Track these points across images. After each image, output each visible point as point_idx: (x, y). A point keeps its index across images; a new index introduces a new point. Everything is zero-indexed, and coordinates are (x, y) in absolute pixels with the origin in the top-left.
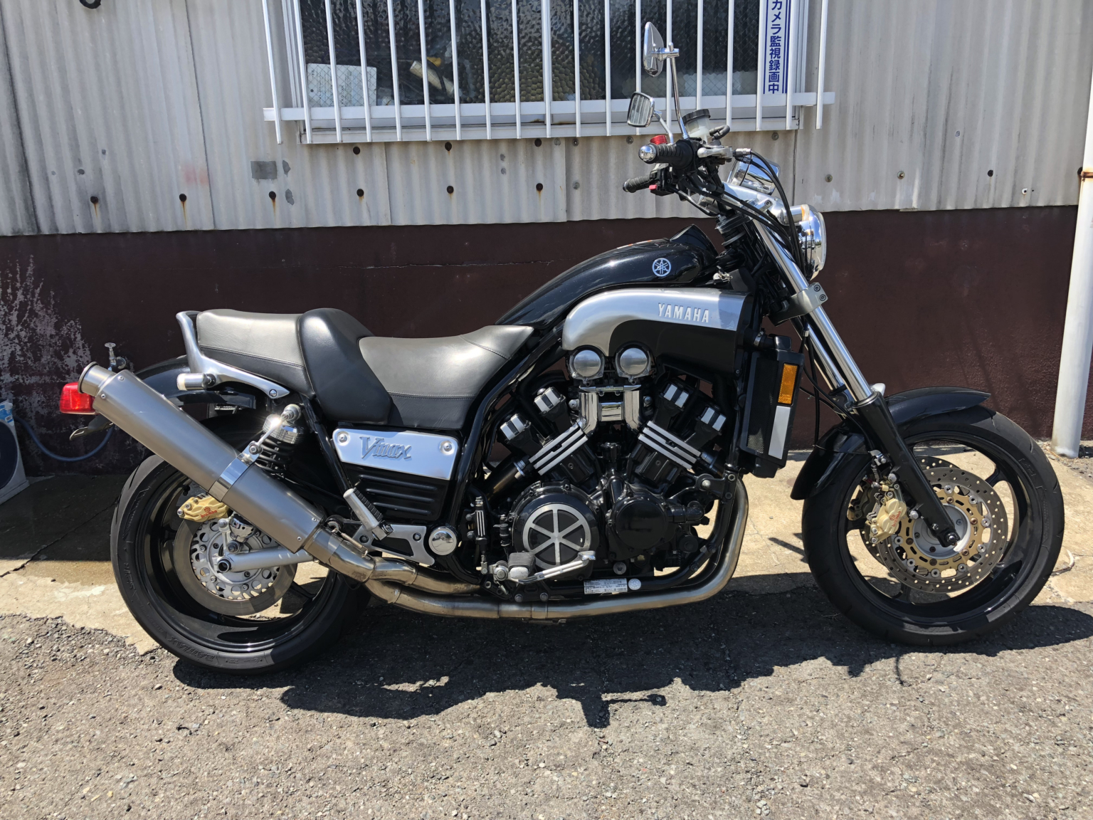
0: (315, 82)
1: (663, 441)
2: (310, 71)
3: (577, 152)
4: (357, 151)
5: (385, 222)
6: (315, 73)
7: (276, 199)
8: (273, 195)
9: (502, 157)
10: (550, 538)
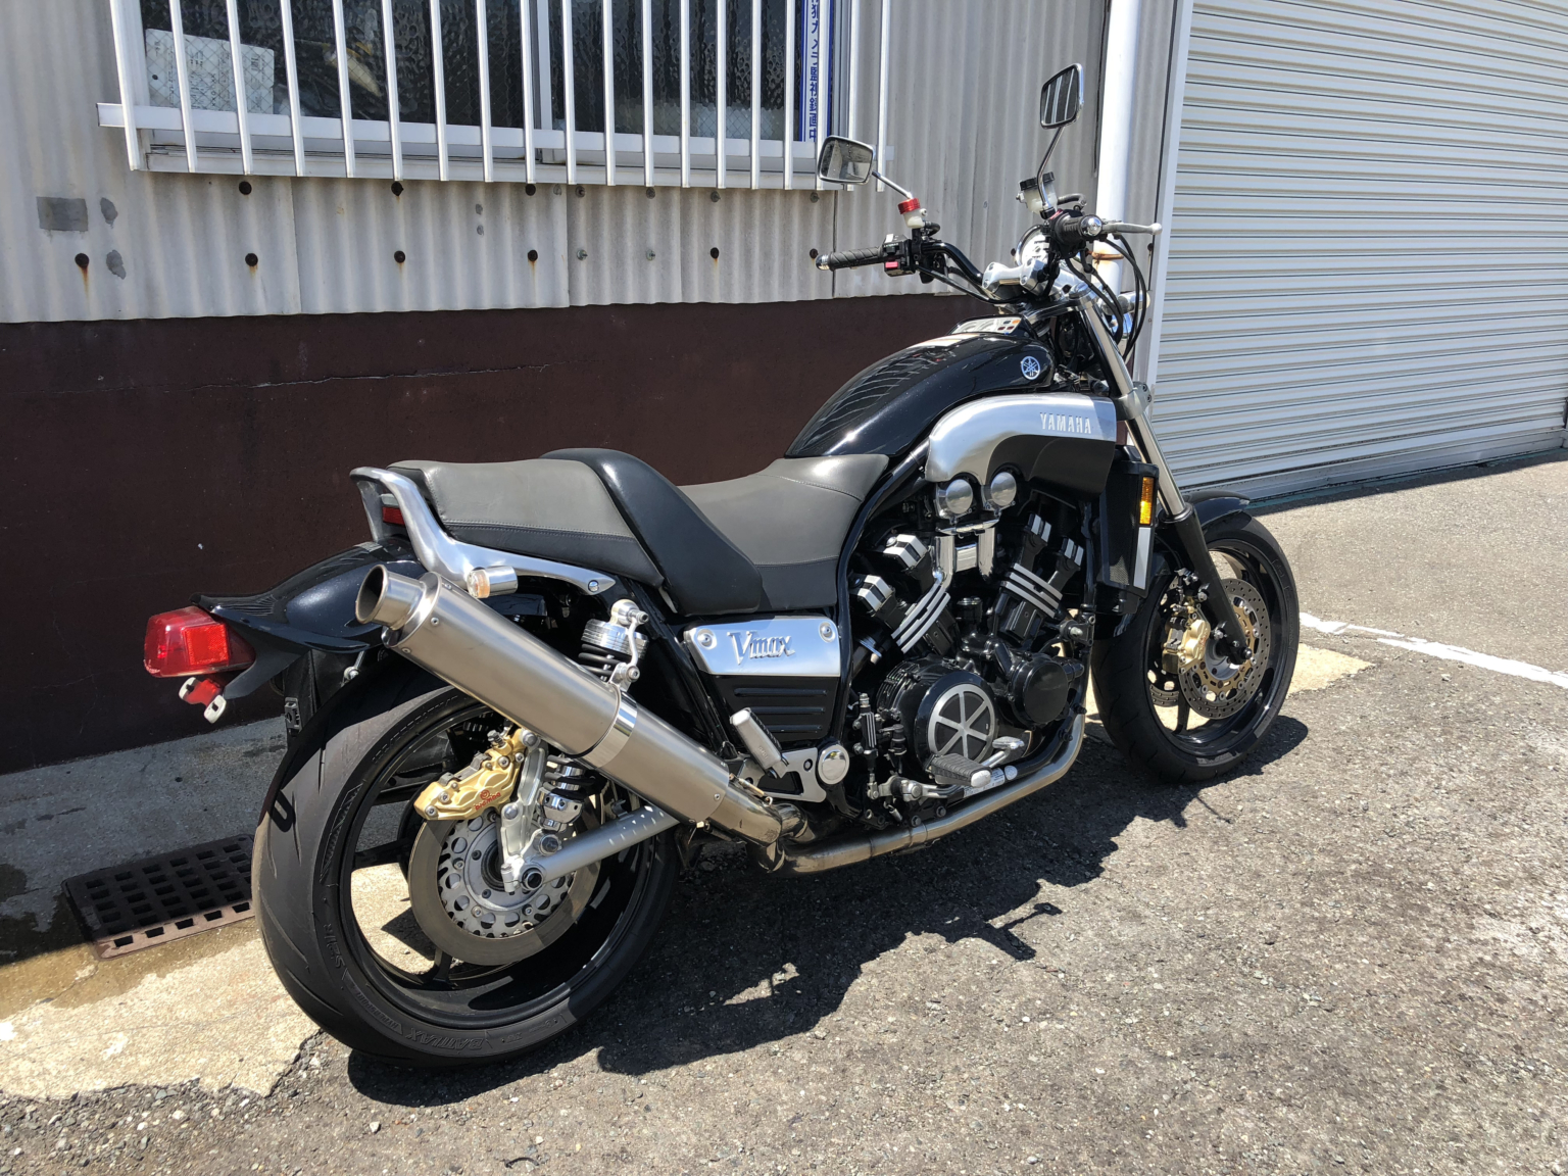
0: (161, 62)
1: (1030, 587)
2: (151, 41)
3: (582, 204)
4: (245, 188)
5: (293, 308)
6: (162, 47)
7: (90, 267)
8: (82, 261)
9: (479, 209)
10: (957, 731)
